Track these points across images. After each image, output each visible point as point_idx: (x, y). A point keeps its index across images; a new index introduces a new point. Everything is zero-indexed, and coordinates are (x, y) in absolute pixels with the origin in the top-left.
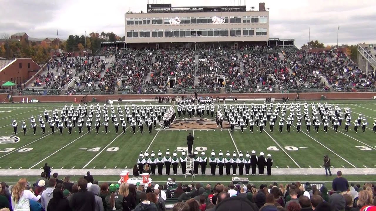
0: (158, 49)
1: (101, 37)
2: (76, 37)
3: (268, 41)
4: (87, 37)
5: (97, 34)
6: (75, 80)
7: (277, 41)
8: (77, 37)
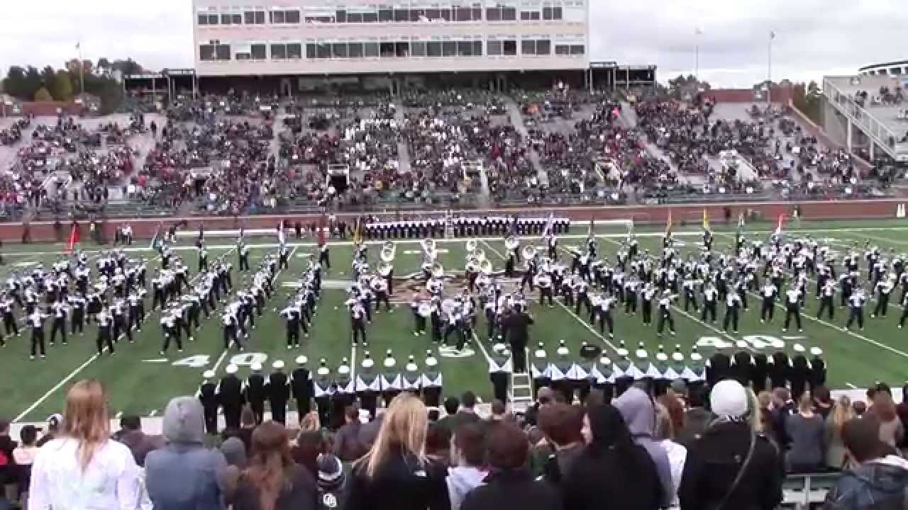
0: (287, 94)
1: (98, 72)
2: (27, 70)
3: (588, 71)
4: (61, 72)
5: (88, 64)
6: (59, 179)
7: (611, 70)
8: (33, 72)
